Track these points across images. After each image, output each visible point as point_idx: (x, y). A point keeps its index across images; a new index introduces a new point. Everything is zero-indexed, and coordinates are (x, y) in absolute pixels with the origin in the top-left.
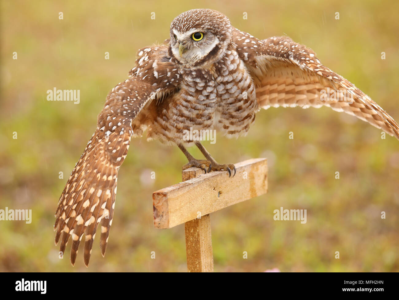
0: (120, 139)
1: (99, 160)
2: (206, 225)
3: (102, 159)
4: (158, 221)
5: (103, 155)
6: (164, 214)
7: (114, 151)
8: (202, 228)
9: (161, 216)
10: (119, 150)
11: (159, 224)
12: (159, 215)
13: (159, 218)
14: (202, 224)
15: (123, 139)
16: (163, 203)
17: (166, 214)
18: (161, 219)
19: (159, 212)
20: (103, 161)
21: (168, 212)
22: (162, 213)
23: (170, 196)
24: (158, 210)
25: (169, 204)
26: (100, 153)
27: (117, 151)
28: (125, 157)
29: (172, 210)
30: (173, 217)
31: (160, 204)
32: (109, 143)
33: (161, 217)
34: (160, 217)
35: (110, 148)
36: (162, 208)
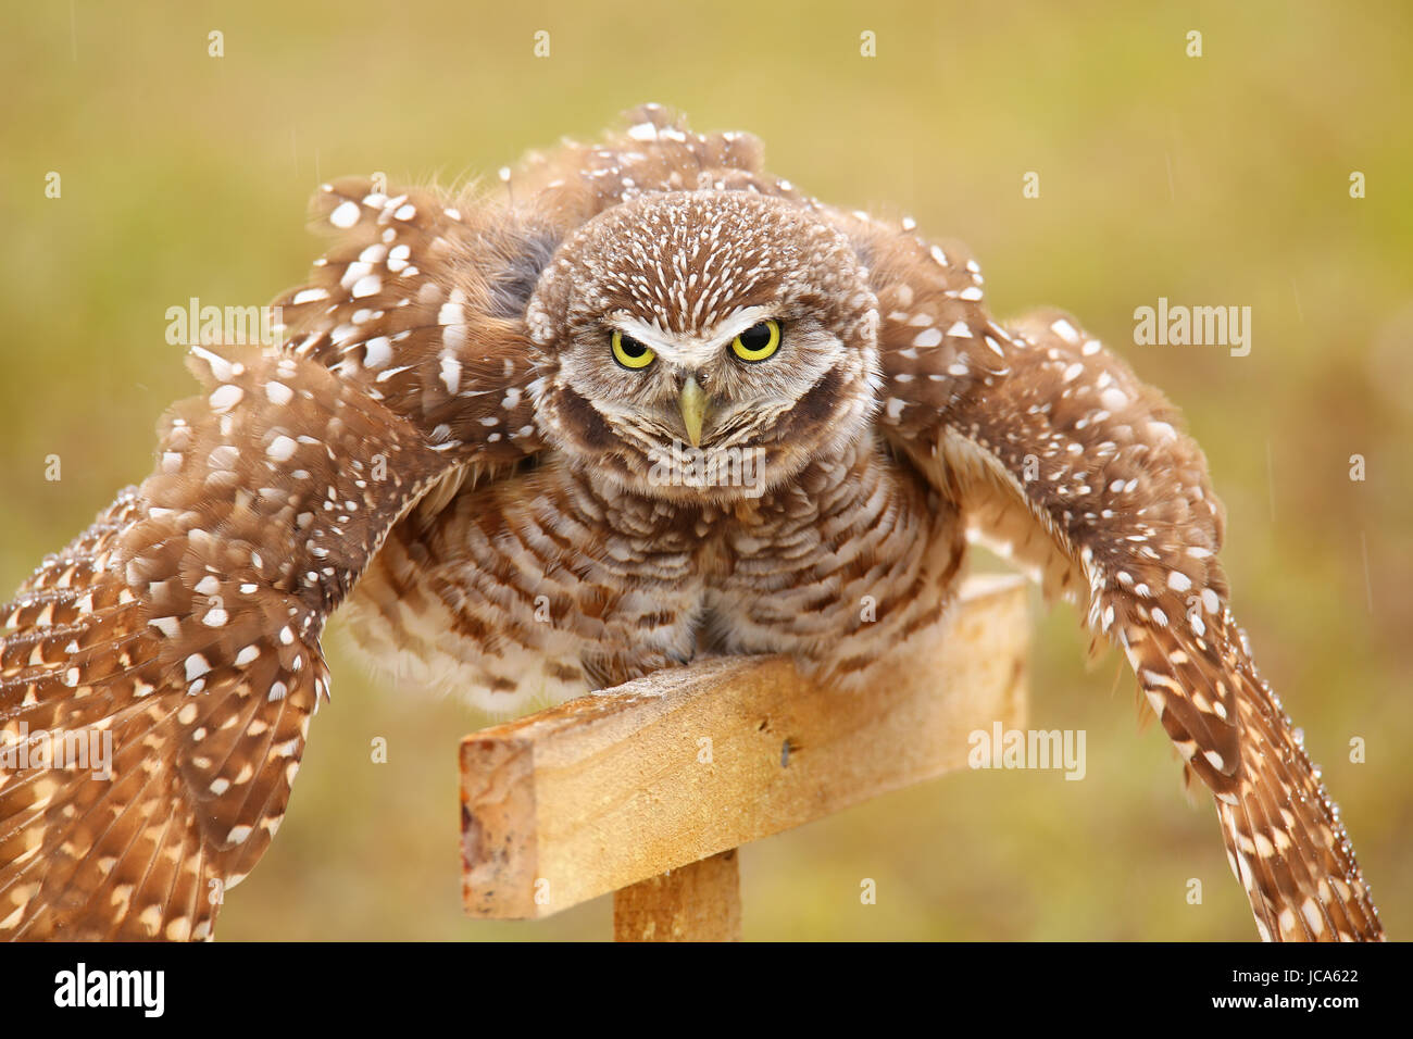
0: (257, 728)
1: (136, 811)
2: (720, 905)
3: (149, 809)
4: (484, 883)
5: (161, 790)
6: (515, 848)
7: (220, 786)
8: (699, 916)
9: (498, 854)
10: (244, 785)
11: (490, 894)
12: (491, 853)
13: (491, 866)
14: (701, 901)
15: (273, 730)
16: (509, 793)
17: (523, 848)
18: (498, 871)
19: (489, 836)
20: (155, 822)
21: (533, 838)
22: (502, 841)
23: (543, 758)
24: (486, 826)
25: (539, 796)
26: (144, 775)
27: (234, 790)
28: (272, 825)
29: (554, 828)
30: (560, 865)
31: (496, 798)
32: (200, 734)
33: (499, 862)
34: (494, 860)
35: (202, 763)
36: (506, 816)
